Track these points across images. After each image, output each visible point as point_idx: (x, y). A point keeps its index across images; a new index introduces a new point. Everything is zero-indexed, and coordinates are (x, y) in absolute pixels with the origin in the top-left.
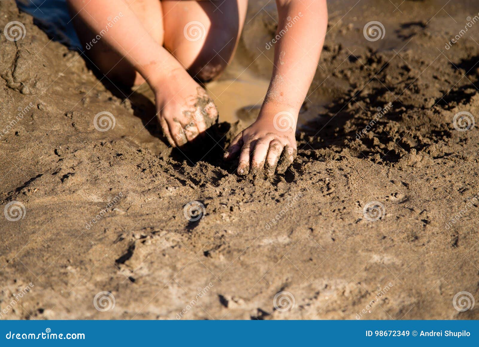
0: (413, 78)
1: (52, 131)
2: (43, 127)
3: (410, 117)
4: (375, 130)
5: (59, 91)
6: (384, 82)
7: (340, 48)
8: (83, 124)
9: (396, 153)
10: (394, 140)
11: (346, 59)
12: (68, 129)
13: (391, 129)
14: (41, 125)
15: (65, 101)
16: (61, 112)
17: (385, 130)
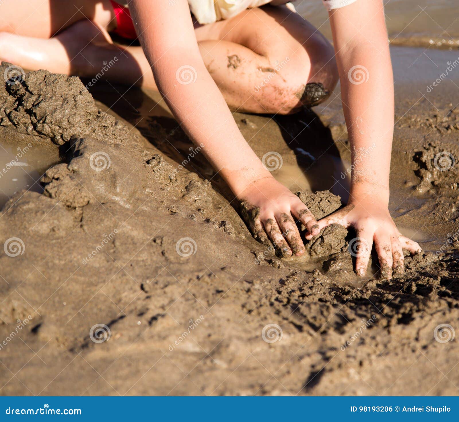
1: (138, 261)
2: (126, 256)
5: (146, 211)
12: (157, 258)
14: (125, 254)
15: (153, 224)
16: (149, 237)
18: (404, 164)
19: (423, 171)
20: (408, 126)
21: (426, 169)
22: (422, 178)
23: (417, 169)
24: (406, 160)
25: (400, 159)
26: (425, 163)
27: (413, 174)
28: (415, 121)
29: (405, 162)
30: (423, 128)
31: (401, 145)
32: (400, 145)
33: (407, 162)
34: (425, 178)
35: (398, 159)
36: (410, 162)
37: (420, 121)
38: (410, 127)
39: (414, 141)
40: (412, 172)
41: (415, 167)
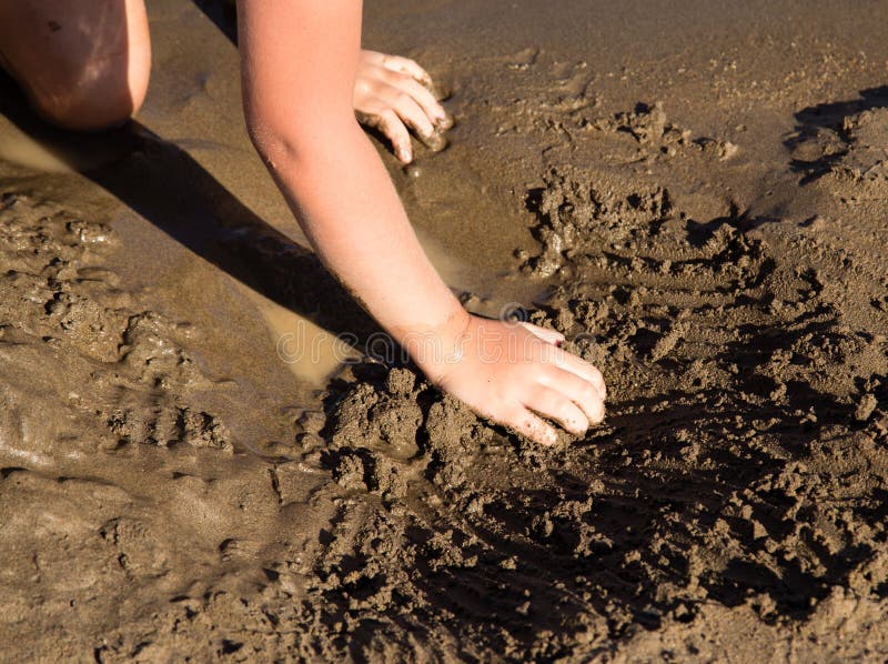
0: (828, 309)
1: (81, 591)
2: (61, 587)
3: (826, 450)
4: (756, 485)
6: (767, 311)
7: (667, 204)
8: (142, 555)
9: (803, 571)
10: (798, 532)
11: (681, 235)
12: (113, 576)
13: (788, 484)
14: (57, 581)
15: (96, 494)
16: (92, 527)
17: (776, 486)
18: (512, 215)
19: (545, 232)
20: (511, 127)
21: (551, 228)
22: (545, 246)
23: (534, 225)
24: (515, 205)
25: (505, 205)
26: (548, 216)
27: (528, 236)
28: (524, 115)
29: (513, 211)
30: (539, 130)
31: (504, 175)
32: (501, 174)
33: (517, 211)
34: (550, 246)
35: (500, 204)
36: (521, 212)
37: (532, 113)
38: (515, 128)
39: (526, 164)
40: (526, 230)
41: (532, 220)
